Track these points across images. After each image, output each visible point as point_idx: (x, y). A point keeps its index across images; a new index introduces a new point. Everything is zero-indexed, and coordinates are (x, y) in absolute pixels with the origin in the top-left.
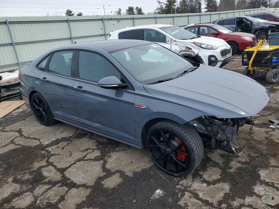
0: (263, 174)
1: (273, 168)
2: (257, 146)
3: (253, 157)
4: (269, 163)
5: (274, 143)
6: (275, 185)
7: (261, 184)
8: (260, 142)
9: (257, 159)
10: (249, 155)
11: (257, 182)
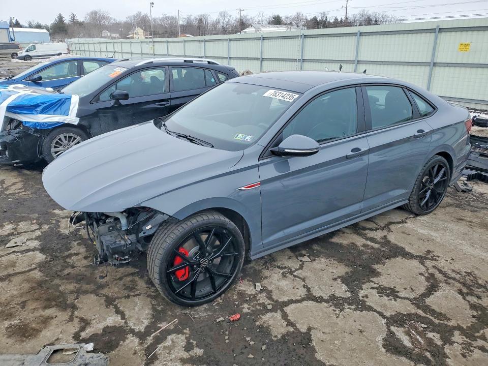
0: (40, 257)
1: (32, 268)
2: (77, 286)
3: (67, 267)
4: (40, 271)
5: (54, 303)
6: (19, 253)
7: (35, 247)
8: (78, 292)
9: (59, 268)
10: (73, 267)
11: (40, 247)
